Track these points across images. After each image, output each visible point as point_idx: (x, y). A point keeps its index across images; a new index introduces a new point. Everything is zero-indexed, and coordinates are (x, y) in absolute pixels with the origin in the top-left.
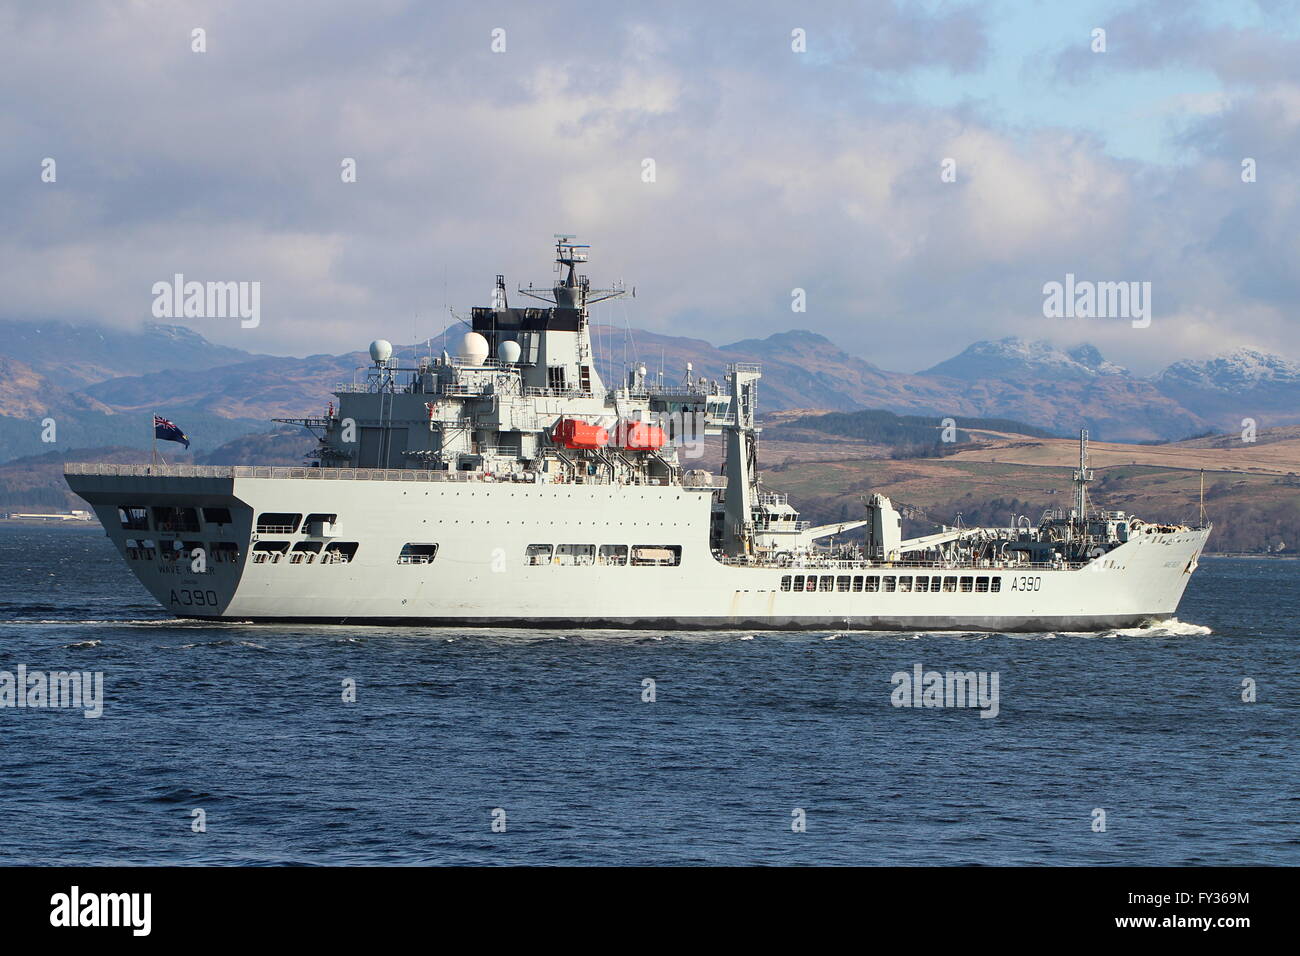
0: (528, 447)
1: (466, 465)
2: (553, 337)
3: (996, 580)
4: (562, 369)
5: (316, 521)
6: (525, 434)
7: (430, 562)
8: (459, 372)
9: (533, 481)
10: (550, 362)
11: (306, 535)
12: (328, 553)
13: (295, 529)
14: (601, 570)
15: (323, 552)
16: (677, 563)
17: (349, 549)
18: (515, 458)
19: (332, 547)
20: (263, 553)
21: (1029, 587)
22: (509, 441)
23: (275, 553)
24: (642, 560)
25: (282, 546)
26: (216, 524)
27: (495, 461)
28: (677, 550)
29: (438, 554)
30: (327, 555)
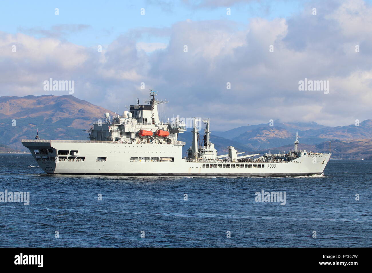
0: (133, 136)
1: (117, 139)
2: (144, 112)
3: (263, 165)
4: (147, 119)
5: (72, 152)
6: (132, 133)
7: (105, 161)
8: (120, 119)
9: (131, 143)
10: (144, 117)
11: (71, 155)
12: (78, 159)
13: (68, 154)
14: (152, 163)
15: (76, 159)
16: (173, 161)
17: (83, 158)
18: (129, 138)
19: (79, 158)
20: (60, 159)
21: (273, 167)
22: (129, 134)
23: (64, 159)
24: (162, 161)
25: (66, 158)
26: (51, 153)
27: (124, 138)
28: (173, 159)
29: (107, 159)
30: (77, 160)
